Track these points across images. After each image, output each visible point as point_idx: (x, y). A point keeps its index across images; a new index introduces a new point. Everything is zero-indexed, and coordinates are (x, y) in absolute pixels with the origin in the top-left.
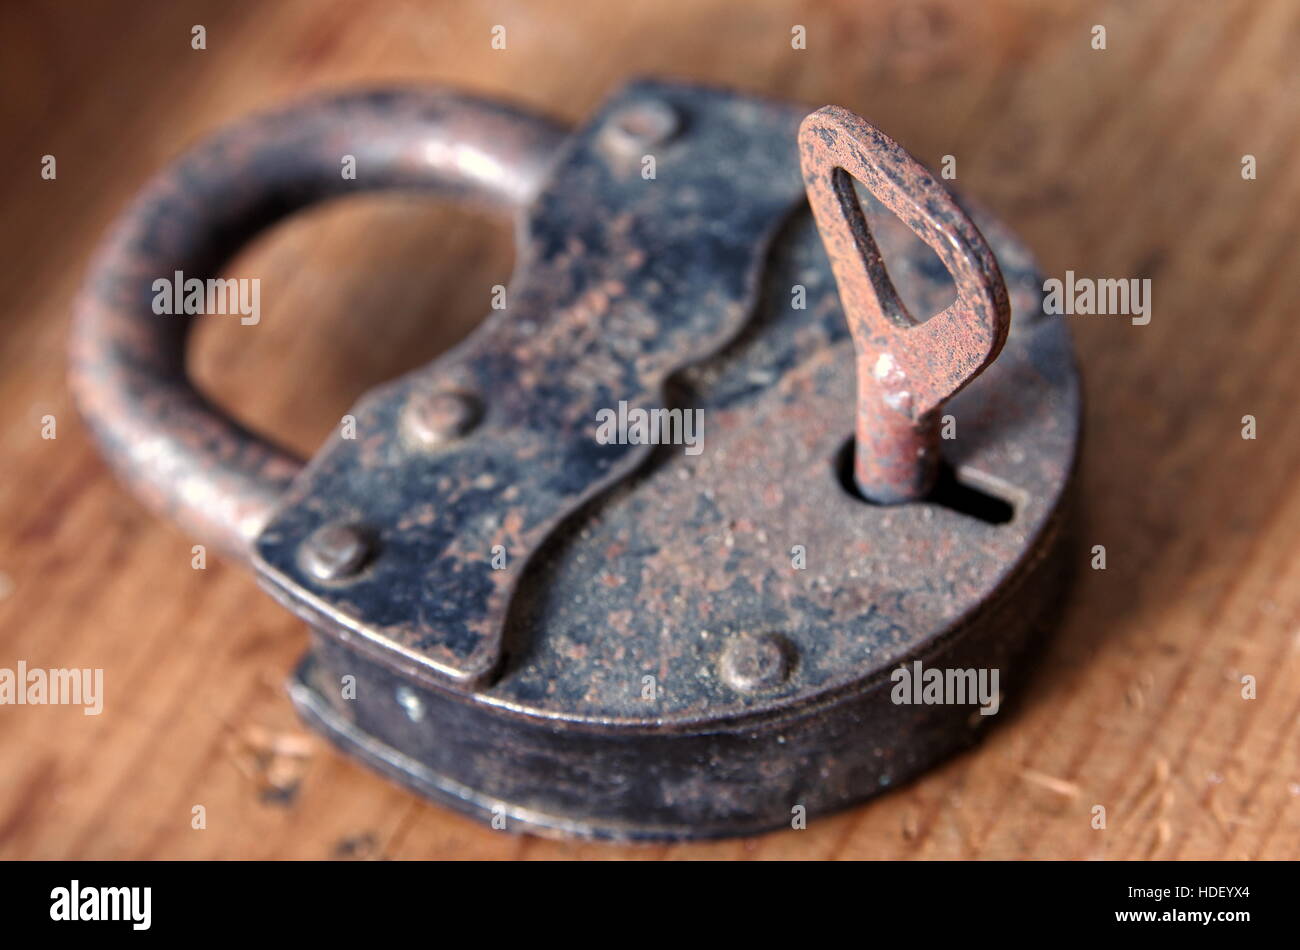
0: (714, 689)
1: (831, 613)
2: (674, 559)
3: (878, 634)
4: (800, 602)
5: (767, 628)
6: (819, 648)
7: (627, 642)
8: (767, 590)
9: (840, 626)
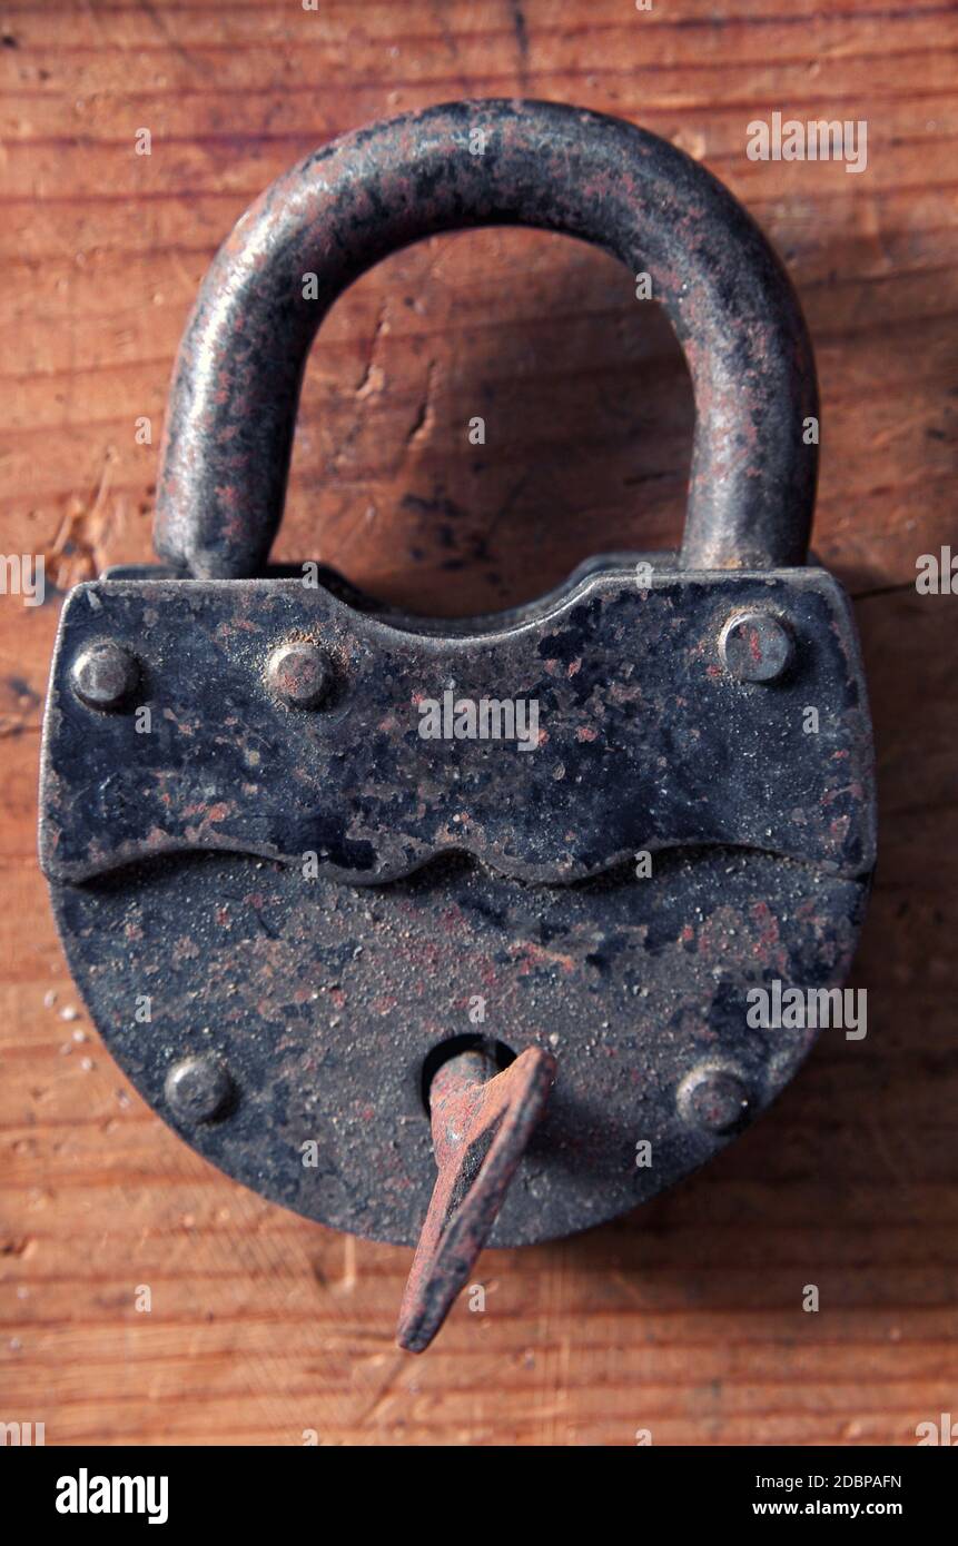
0: (155, 1069)
1: (285, 1123)
2: (273, 957)
3: (283, 1174)
4: (282, 1091)
5: (241, 1078)
6: (243, 1132)
7: (167, 968)
8: (281, 1056)
9: (274, 1138)
